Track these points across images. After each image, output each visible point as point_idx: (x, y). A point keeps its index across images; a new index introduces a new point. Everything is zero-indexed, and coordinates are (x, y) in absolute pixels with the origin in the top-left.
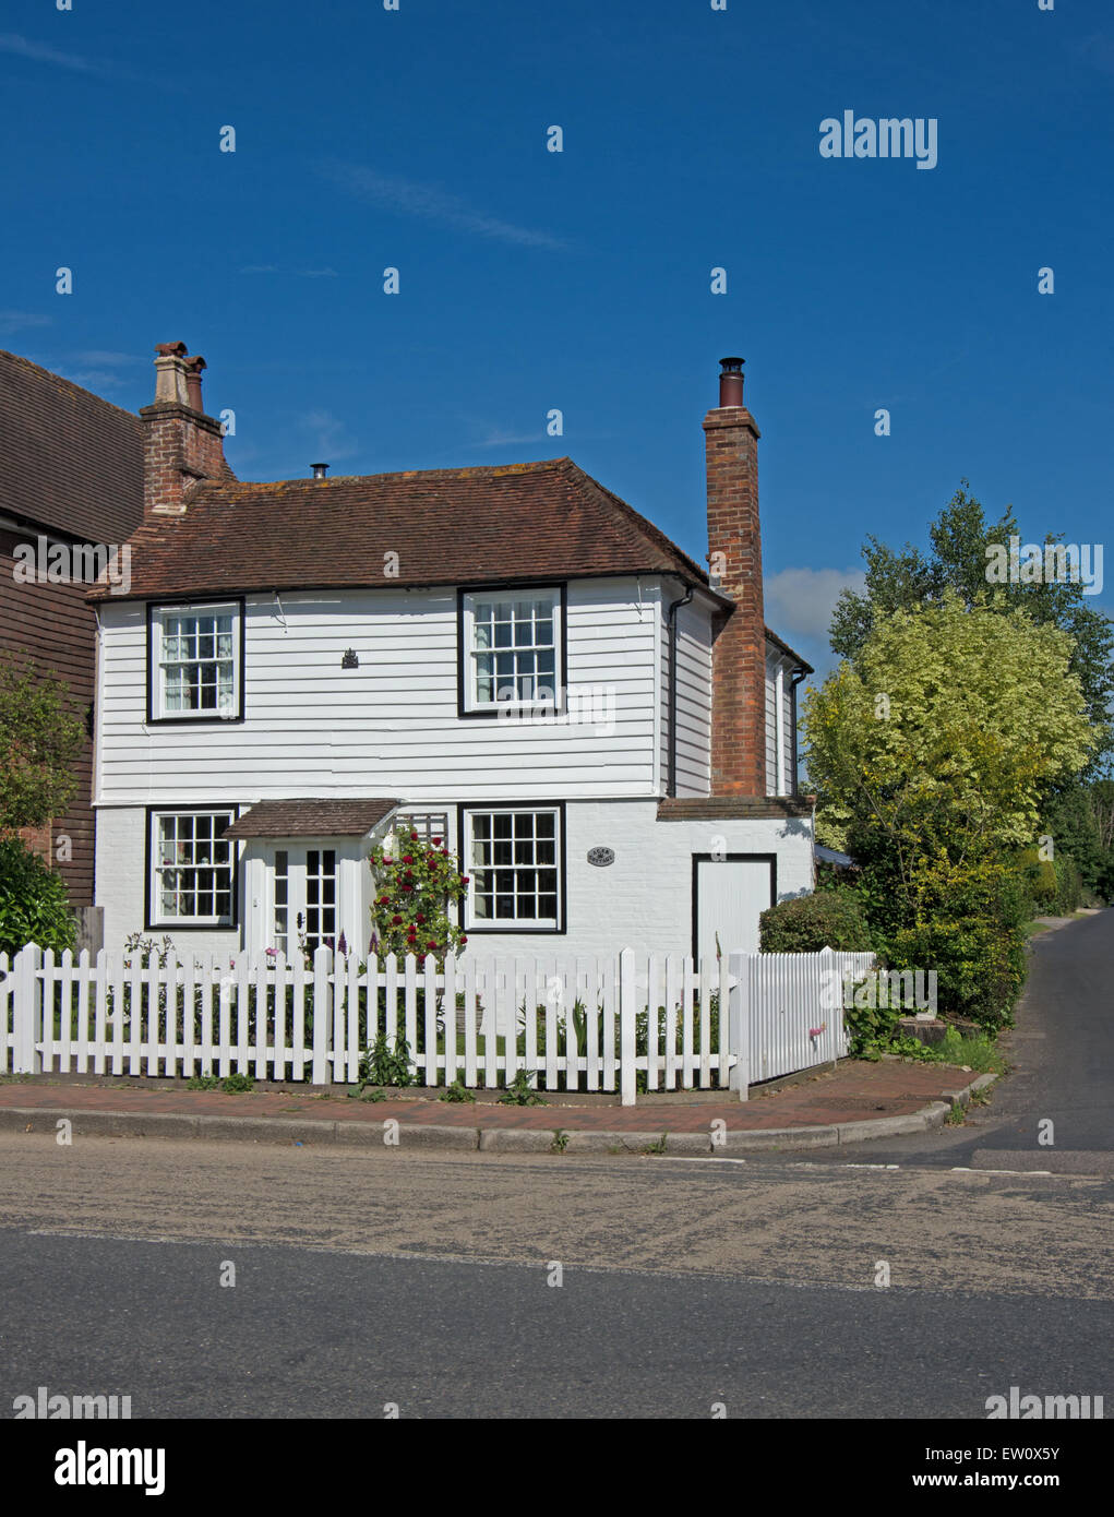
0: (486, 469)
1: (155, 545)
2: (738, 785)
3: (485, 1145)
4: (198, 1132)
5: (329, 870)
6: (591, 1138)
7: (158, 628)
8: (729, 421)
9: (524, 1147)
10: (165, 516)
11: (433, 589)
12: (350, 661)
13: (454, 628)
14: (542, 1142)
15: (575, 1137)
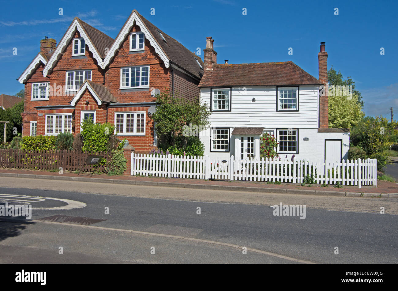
0: (274, 63)
1: (209, 76)
2: (325, 125)
3: (347, 195)
4: (286, 192)
5: (252, 141)
6: (368, 194)
7: (213, 93)
8: (323, 55)
9: (355, 196)
10: (209, 71)
11: (272, 87)
12: (254, 100)
13: (276, 94)
14: (358, 195)
15: (365, 194)
